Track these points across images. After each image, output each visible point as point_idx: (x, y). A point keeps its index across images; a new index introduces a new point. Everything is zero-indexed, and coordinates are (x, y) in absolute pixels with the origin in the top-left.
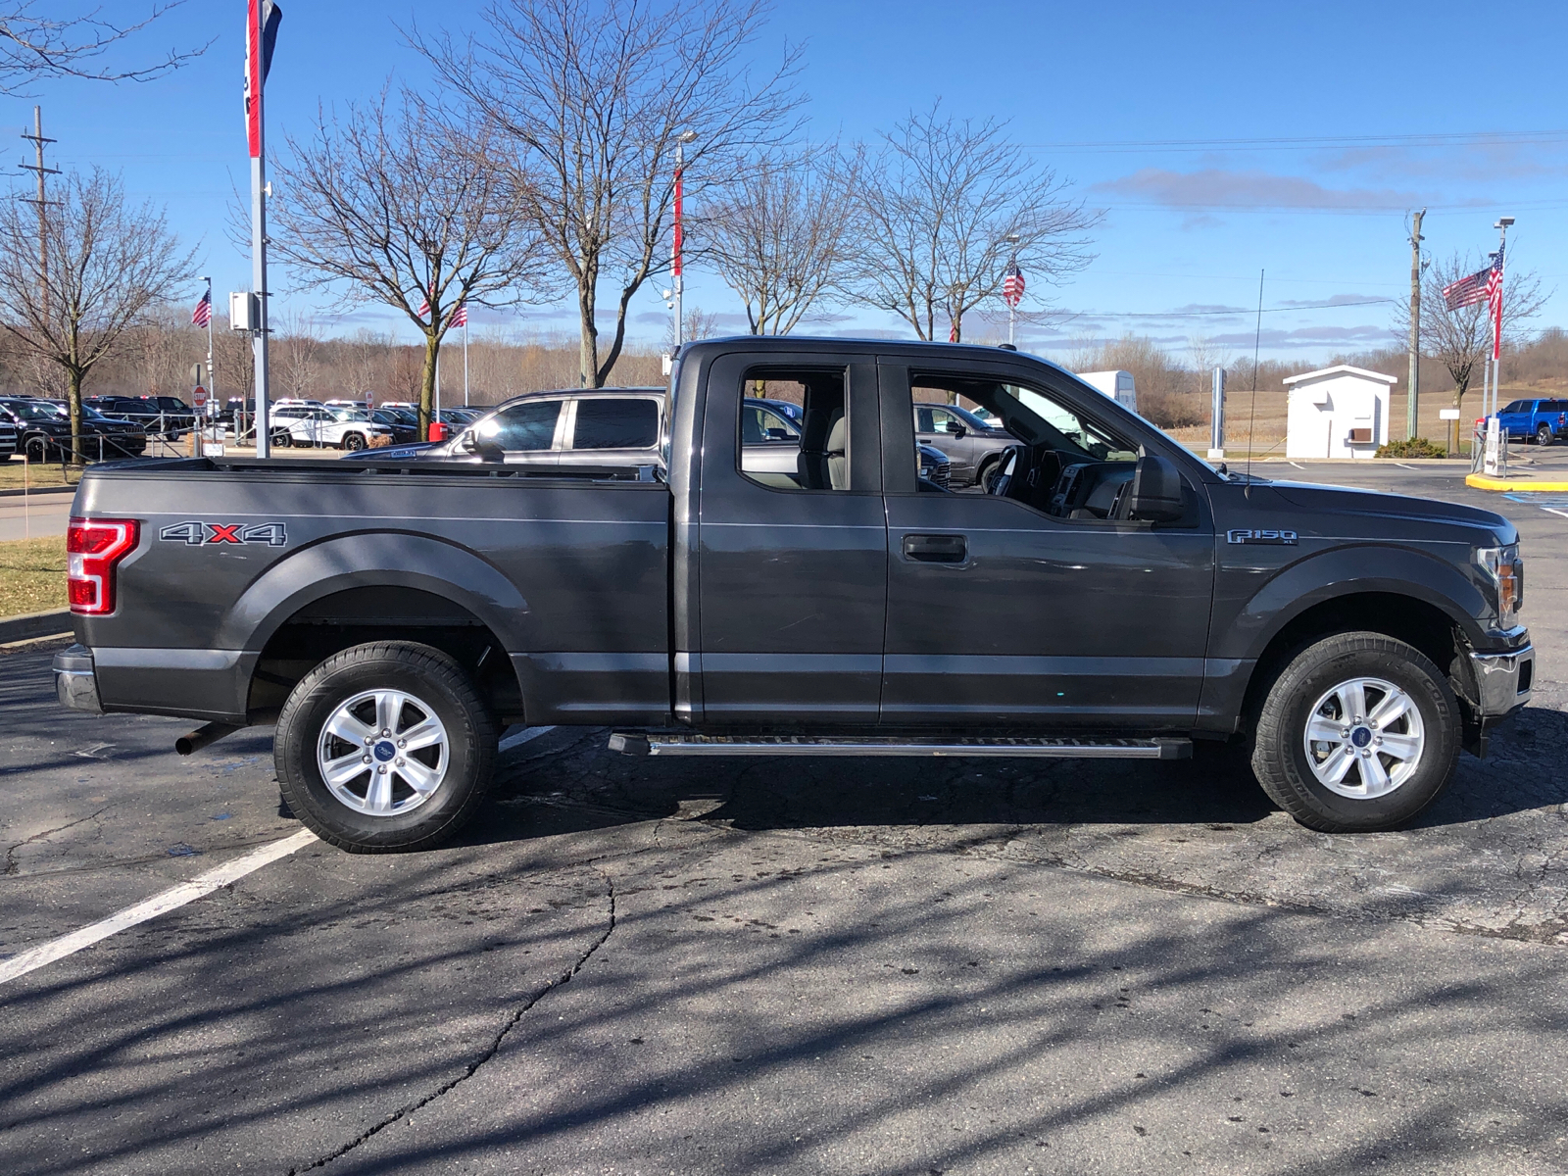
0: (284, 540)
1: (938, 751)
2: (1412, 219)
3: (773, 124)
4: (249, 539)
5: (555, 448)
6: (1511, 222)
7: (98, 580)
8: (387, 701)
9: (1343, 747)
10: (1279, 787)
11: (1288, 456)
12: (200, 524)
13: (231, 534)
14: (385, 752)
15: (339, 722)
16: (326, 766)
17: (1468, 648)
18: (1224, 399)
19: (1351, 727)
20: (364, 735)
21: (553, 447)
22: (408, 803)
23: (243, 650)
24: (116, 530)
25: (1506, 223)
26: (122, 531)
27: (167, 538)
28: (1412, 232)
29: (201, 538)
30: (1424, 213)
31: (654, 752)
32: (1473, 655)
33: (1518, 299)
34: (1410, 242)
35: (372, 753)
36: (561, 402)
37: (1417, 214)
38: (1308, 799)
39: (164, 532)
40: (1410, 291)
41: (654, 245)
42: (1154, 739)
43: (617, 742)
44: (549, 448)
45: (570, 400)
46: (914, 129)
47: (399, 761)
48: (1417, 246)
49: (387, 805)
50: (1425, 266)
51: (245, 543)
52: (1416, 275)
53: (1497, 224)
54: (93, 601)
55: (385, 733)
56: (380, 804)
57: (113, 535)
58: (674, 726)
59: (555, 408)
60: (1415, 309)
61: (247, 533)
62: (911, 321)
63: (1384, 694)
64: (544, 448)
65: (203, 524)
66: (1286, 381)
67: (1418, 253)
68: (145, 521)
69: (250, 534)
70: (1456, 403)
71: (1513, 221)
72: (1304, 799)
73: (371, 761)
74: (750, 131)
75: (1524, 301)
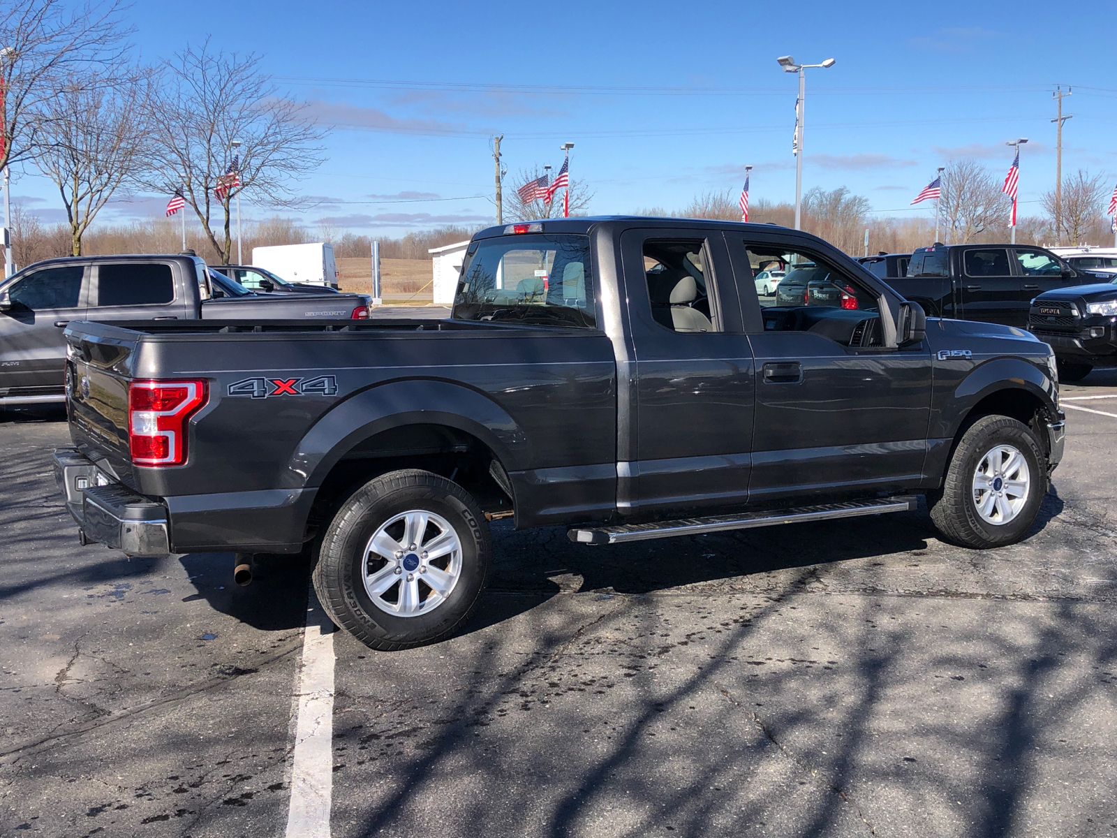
0: (335, 390)
1: (787, 520)
2: (495, 141)
3: (104, 48)
4: (306, 390)
5: (81, 305)
6: (572, 146)
7: (171, 435)
8: (416, 521)
9: (989, 491)
10: (961, 522)
11: (435, 302)
12: (263, 379)
13: (290, 387)
14: (412, 563)
15: (379, 541)
16: (368, 580)
17: (1046, 421)
18: (379, 263)
19: (994, 478)
20: (395, 552)
21: (79, 304)
22: (430, 603)
23: (304, 488)
24: (186, 389)
25: (569, 146)
26: (192, 388)
27: (234, 393)
28: (495, 151)
29: (265, 392)
30: (502, 137)
31: (612, 541)
32: (1049, 426)
33: (575, 197)
34: (494, 158)
35: (402, 565)
36: (83, 267)
37: (497, 138)
38: (977, 529)
39: (232, 388)
40: (495, 191)
41: (13, 138)
42: (893, 497)
43: (585, 536)
44: (76, 306)
45: (91, 266)
46: (190, 58)
47: (422, 569)
48: (498, 160)
49: (417, 607)
50: (504, 173)
51: (303, 394)
52: (498, 180)
53: (563, 147)
54: (166, 455)
55: (412, 547)
56: (411, 607)
57: (184, 393)
58: (619, 519)
59: (78, 273)
60: (498, 203)
61: (304, 385)
62: (190, 203)
63: (1009, 455)
64: (72, 306)
65: (265, 379)
66: (431, 251)
67: (499, 165)
68: (212, 379)
69: (306, 386)
70: (540, 266)
71: (573, 145)
72: (974, 529)
73: (400, 572)
74: (87, 52)
75: (578, 198)
